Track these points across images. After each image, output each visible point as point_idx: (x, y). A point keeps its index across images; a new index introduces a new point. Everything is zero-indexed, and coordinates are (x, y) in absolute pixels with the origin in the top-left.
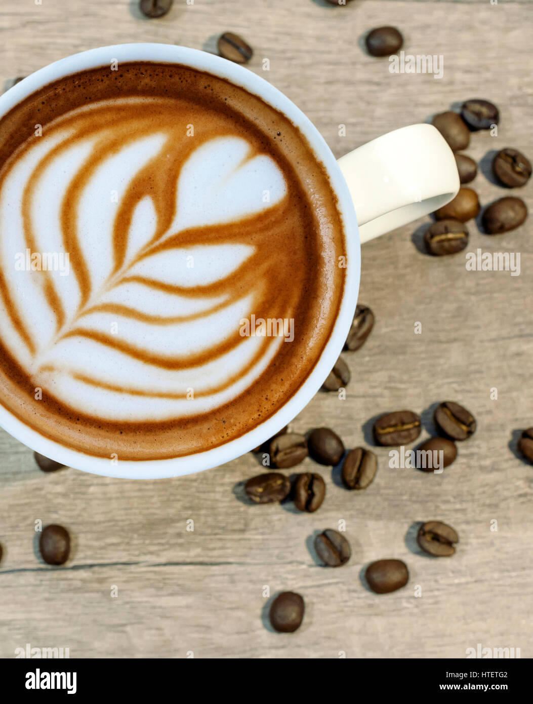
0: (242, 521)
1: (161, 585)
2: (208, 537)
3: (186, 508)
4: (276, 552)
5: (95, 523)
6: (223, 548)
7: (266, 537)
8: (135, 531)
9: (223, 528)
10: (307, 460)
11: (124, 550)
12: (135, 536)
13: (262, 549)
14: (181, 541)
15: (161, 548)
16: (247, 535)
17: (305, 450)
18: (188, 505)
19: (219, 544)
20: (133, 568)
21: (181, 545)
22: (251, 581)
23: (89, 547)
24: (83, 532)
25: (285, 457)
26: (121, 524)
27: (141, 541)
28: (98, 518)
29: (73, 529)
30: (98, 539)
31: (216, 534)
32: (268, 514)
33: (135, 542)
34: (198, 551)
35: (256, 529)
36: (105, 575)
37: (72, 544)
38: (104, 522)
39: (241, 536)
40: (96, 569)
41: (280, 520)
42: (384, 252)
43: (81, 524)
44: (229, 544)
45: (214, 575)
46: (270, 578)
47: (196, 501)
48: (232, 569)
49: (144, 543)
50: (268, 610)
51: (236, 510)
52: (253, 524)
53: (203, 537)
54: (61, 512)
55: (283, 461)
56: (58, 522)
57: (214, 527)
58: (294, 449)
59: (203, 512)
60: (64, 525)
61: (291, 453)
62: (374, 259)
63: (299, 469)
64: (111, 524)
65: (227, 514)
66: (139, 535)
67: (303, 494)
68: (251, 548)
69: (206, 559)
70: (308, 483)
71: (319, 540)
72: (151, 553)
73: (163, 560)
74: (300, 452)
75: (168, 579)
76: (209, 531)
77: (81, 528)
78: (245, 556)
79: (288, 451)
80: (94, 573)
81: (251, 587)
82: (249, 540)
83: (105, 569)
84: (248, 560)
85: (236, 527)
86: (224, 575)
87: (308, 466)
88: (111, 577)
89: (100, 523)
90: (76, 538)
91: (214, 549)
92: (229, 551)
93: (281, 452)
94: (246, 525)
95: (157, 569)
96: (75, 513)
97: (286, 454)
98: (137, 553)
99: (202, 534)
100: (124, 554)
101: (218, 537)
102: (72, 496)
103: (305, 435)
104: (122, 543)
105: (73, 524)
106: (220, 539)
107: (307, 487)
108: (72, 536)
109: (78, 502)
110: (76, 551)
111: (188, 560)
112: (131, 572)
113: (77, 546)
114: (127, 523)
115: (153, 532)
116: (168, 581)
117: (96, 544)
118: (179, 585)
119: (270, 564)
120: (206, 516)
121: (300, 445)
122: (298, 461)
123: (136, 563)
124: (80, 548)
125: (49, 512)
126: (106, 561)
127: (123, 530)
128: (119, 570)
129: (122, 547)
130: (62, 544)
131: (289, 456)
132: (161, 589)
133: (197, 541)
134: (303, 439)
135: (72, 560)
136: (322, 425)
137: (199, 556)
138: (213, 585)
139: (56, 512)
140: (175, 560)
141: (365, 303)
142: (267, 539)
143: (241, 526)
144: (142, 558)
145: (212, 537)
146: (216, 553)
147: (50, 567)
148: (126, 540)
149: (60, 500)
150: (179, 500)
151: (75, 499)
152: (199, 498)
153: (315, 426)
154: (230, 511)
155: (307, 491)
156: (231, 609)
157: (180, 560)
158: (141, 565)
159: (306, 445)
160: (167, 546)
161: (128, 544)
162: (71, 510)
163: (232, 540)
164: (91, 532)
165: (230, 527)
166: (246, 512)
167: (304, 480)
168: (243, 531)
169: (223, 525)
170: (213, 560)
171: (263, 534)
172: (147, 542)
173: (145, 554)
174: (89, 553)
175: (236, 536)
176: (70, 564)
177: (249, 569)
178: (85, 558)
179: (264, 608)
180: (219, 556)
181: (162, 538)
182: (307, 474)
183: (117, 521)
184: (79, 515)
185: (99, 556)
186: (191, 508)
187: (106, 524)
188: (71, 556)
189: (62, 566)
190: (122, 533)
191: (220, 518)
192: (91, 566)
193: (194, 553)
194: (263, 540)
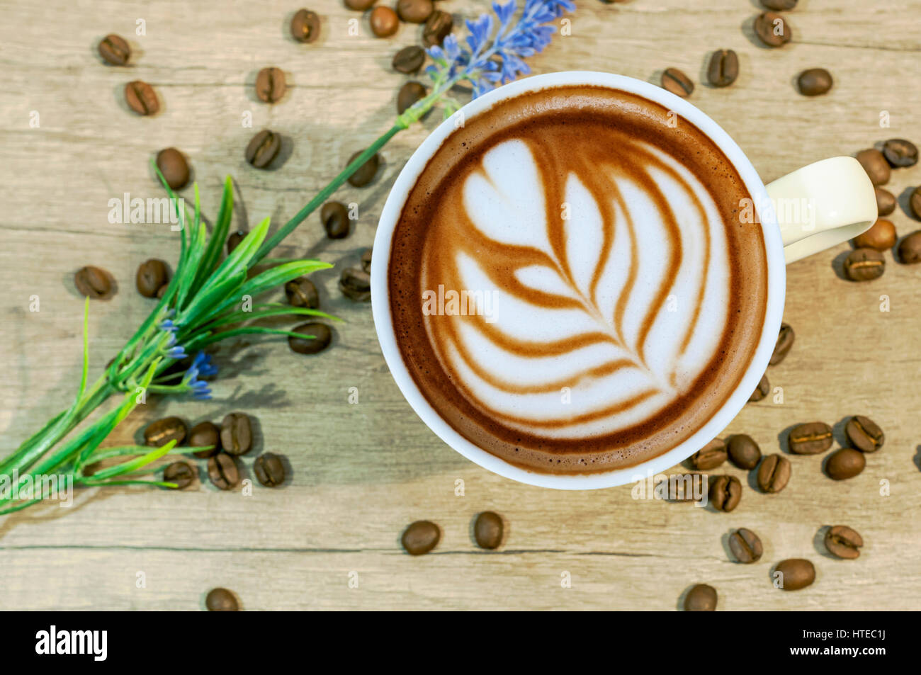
0: (663, 517)
1: (585, 572)
2: (631, 530)
3: (612, 503)
4: (693, 547)
5: (527, 512)
6: (644, 541)
7: (684, 532)
8: (564, 521)
9: (645, 523)
10: (726, 464)
11: (553, 538)
12: (564, 526)
13: (680, 544)
14: (606, 532)
15: (587, 538)
16: (667, 530)
17: (725, 455)
18: (613, 500)
19: (640, 537)
20: (560, 555)
21: (605, 536)
22: (669, 573)
23: (521, 534)
24: (516, 520)
25: (706, 460)
26: (550, 514)
27: (569, 531)
28: (530, 508)
29: (507, 516)
30: (529, 527)
31: (638, 528)
32: (687, 512)
33: (563, 531)
34: (621, 542)
35: (676, 525)
36: (534, 561)
37: (505, 531)
38: (535, 511)
39: (662, 531)
40: (526, 554)
41: (698, 518)
42: (806, 275)
43: (513, 512)
44: (650, 538)
45: (635, 566)
46: (686, 571)
47: (622, 497)
48: (651, 561)
49: (571, 533)
50: (683, 601)
51: (657, 507)
52: (672, 521)
53: (626, 530)
54: (496, 501)
55: (704, 463)
56: (493, 510)
57: (636, 522)
58: (714, 453)
59: (627, 507)
60: (498, 513)
61: (711, 456)
62: (796, 281)
63: (718, 472)
64: (541, 514)
65: (649, 510)
66: (567, 525)
67: (721, 495)
68: (670, 542)
69: (627, 551)
70: (726, 485)
71: (733, 538)
72: (577, 542)
73: (588, 550)
74: (719, 456)
75: (592, 567)
76: (632, 525)
77: (514, 516)
78: (665, 549)
79: (709, 454)
80: (524, 558)
81: (668, 578)
82: (668, 534)
83: (534, 555)
84: (667, 554)
85: (657, 522)
86: (643, 566)
87: (727, 469)
88: (539, 563)
89: (531, 512)
90: (509, 525)
91: (636, 541)
92: (649, 544)
93: (702, 454)
94: (666, 521)
95: (582, 557)
96: (509, 502)
97: (706, 457)
98: (564, 542)
99: (625, 527)
100: (553, 541)
101: (640, 530)
102: (507, 486)
103: (725, 440)
104: (551, 532)
105: (506, 512)
106: (642, 533)
107: (724, 489)
108: (505, 523)
109: (512, 492)
110: (508, 537)
111: (612, 551)
112: (558, 560)
113: (509, 532)
114: (556, 513)
115: (580, 523)
116: (590, 569)
117: (526, 531)
118: (602, 574)
119: (687, 558)
120: (630, 510)
121: (719, 449)
122: (717, 464)
123: (563, 551)
124: (512, 535)
125: (485, 499)
126: (535, 548)
127: (552, 520)
128: (547, 556)
129: (551, 535)
130: (495, 530)
131: (709, 459)
132: (586, 576)
133: (620, 533)
134: (723, 444)
135: (504, 545)
136: (742, 432)
137: (621, 547)
138: (633, 575)
139: (491, 500)
140: (599, 550)
141: (787, 322)
142: (685, 535)
143: (662, 522)
144: (569, 547)
145: (635, 530)
146: (638, 545)
147: (483, 550)
148: (555, 530)
149: (496, 490)
150: (605, 495)
151: (510, 489)
152: (624, 494)
153: (735, 433)
154: (653, 507)
155: (724, 492)
156: (649, 598)
157: (604, 550)
158: (567, 553)
159: (725, 449)
160: (592, 537)
161: (557, 533)
162: (506, 499)
163: (652, 534)
164: (522, 520)
165: (651, 523)
166: (666, 509)
167: (723, 482)
168: (664, 526)
169: (644, 519)
170: (635, 552)
171: (682, 530)
172: (574, 532)
173: (571, 543)
174: (520, 539)
175: (657, 531)
176: (501, 549)
177: (667, 561)
178: (516, 544)
179: (680, 598)
180: (640, 549)
181: (589, 529)
182: (725, 477)
183: (547, 511)
184: (513, 505)
185: (529, 543)
186: (616, 503)
187: (537, 514)
188: (503, 541)
189: (494, 551)
190: (551, 523)
191: (643, 513)
192: (522, 552)
193: (616, 545)
194: (682, 535)
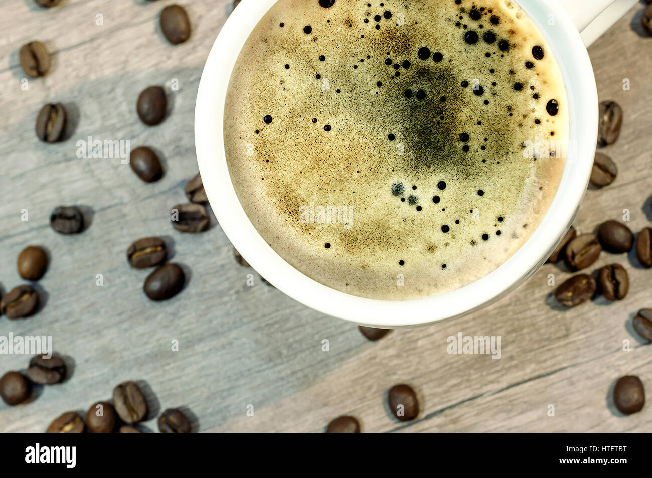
0: (563, 327)
1: (509, 407)
2: (537, 351)
3: (509, 332)
4: (602, 345)
5: (433, 372)
6: (554, 356)
7: (588, 334)
8: (470, 367)
9: (548, 339)
10: (603, 254)
11: (466, 387)
12: (472, 371)
13: (588, 347)
14: (514, 362)
15: (499, 374)
16: (572, 338)
17: (598, 246)
18: (510, 329)
19: (549, 355)
20: (479, 401)
21: (515, 366)
22: (588, 378)
23: (435, 395)
24: (426, 383)
25: (582, 258)
26: (456, 365)
27: (480, 374)
28: (434, 366)
29: (415, 383)
30: (440, 385)
31: (543, 347)
32: (583, 314)
33: (474, 377)
34: (533, 366)
35: (577, 330)
36: (455, 416)
37: (419, 397)
38: (441, 368)
39: (566, 341)
40: (447, 412)
41: (596, 315)
42: (610, 48)
43: (421, 376)
44: (557, 352)
45: (554, 383)
46: (604, 369)
47: (516, 323)
48: (568, 372)
49: (482, 376)
50: (612, 399)
51: (554, 319)
52: (573, 328)
53: (533, 353)
54: (400, 372)
55: (582, 262)
56: (400, 382)
57: (539, 341)
58: (588, 248)
59: (525, 331)
60: (406, 383)
61: (586, 252)
62: (603, 56)
63: (598, 265)
64: (448, 367)
65: (547, 325)
66: (475, 370)
67: (609, 286)
68: (578, 349)
69: (542, 372)
70: (610, 274)
71: (636, 322)
72: (492, 382)
73: (504, 384)
74: (594, 249)
75: (514, 400)
76: (536, 346)
77: (422, 380)
78: (576, 357)
79: (583, 251)
80: (446, 416)
81: (589, 383)
82: (574, 342)
83: (455, 410)
84: (580, 360)
85: (558, 335)
86: (562, 380)
87: (606, 259)
88: (463, 415)
89: (437, 370)
90: (421, 390)
91: (546, 360)
92: (560, 358)
93: (577, 254)
94: (567, 329)
95: (501, 394)
96: (412, 369)
97: (582, 255)
98: (478, 386)
99: (531, 351)
100: (468, 390)
101: (546, 348)
102: (405, 354)
103: (593, 233)
104: (462, 381)
105: (413, 379)
106: (549, 350)
107: (610, 279)
108: (416, 390)
109: (411, 358)
110: (424, 402)
111: (526, 378)
112: (479, 405)
113: (423, 397)
114: (461, 362)
115: (487, 363)
116: (514, 402)
117: (439, 390)
118: (525, 403)
119: (600, 357)
120: (529, 333)
121: (592, 243)
122: (595, 258)
123: (481, 395)
124: (427, 398)
125: (389, 375)
126: (453, 403)
127: (460, 370)
128: (467, 406)
129: (463, 386)
130: (410, 400)
131: (585, 256)
132: (510, 411)
133: (528, 358)
134: (593, 237)
135: (423, 411)
136: (606, 219)
137: (534, 370)
138: (555, 392)
139: (395, 373)
140: (514, 381)
141: (609, 98)
142: (590, 336)
143: (564, 332)
144: (485, 389)
145: (541, 350)
146: (549, 363)
147: (405, 424)
148: (466, 378)
149: (396, 362)
150: (501, 327)
151: (407, 356)
152: (518, 320)
153: (600, 222)
154: (550, 321)
155: (611, 282)
156: (579, 408)
157: (519, 379)
158: (485, 396)
159: (597, 241)
160: (503, 372)
161: (468, 380)
162: (409, 367)
163: (559, 347)
164: (431, 381)
165: (553, 337)
166: (563, 318)
167: (606, 273)
168: (566, 336)
169: (546, 336)
170: (548, 370)
171: (585, 332)
172: (485, 373)
173: (486, 385)
174: (436, 400)
175: (562, 342)
176: (422, 415)
177: (583, 367)
178: (434, 405)
179: (608, 398)
180: (553, 365)
181: (497, 366)
182: (606, 267)
183: (451, 363)
184: (417, 369)
185: (446, 400)
186: (514, 330)
187: (443, 370)
188: (421, 408)
189: (416, 420)
190: (460, 373)
191: (542, 331)
192: (442, 411)
193: (529, 370)
194: (587, 338)
